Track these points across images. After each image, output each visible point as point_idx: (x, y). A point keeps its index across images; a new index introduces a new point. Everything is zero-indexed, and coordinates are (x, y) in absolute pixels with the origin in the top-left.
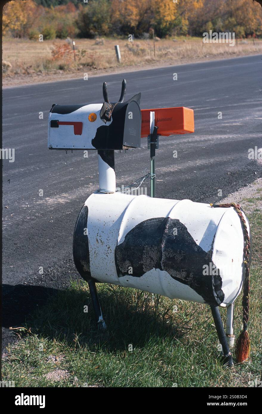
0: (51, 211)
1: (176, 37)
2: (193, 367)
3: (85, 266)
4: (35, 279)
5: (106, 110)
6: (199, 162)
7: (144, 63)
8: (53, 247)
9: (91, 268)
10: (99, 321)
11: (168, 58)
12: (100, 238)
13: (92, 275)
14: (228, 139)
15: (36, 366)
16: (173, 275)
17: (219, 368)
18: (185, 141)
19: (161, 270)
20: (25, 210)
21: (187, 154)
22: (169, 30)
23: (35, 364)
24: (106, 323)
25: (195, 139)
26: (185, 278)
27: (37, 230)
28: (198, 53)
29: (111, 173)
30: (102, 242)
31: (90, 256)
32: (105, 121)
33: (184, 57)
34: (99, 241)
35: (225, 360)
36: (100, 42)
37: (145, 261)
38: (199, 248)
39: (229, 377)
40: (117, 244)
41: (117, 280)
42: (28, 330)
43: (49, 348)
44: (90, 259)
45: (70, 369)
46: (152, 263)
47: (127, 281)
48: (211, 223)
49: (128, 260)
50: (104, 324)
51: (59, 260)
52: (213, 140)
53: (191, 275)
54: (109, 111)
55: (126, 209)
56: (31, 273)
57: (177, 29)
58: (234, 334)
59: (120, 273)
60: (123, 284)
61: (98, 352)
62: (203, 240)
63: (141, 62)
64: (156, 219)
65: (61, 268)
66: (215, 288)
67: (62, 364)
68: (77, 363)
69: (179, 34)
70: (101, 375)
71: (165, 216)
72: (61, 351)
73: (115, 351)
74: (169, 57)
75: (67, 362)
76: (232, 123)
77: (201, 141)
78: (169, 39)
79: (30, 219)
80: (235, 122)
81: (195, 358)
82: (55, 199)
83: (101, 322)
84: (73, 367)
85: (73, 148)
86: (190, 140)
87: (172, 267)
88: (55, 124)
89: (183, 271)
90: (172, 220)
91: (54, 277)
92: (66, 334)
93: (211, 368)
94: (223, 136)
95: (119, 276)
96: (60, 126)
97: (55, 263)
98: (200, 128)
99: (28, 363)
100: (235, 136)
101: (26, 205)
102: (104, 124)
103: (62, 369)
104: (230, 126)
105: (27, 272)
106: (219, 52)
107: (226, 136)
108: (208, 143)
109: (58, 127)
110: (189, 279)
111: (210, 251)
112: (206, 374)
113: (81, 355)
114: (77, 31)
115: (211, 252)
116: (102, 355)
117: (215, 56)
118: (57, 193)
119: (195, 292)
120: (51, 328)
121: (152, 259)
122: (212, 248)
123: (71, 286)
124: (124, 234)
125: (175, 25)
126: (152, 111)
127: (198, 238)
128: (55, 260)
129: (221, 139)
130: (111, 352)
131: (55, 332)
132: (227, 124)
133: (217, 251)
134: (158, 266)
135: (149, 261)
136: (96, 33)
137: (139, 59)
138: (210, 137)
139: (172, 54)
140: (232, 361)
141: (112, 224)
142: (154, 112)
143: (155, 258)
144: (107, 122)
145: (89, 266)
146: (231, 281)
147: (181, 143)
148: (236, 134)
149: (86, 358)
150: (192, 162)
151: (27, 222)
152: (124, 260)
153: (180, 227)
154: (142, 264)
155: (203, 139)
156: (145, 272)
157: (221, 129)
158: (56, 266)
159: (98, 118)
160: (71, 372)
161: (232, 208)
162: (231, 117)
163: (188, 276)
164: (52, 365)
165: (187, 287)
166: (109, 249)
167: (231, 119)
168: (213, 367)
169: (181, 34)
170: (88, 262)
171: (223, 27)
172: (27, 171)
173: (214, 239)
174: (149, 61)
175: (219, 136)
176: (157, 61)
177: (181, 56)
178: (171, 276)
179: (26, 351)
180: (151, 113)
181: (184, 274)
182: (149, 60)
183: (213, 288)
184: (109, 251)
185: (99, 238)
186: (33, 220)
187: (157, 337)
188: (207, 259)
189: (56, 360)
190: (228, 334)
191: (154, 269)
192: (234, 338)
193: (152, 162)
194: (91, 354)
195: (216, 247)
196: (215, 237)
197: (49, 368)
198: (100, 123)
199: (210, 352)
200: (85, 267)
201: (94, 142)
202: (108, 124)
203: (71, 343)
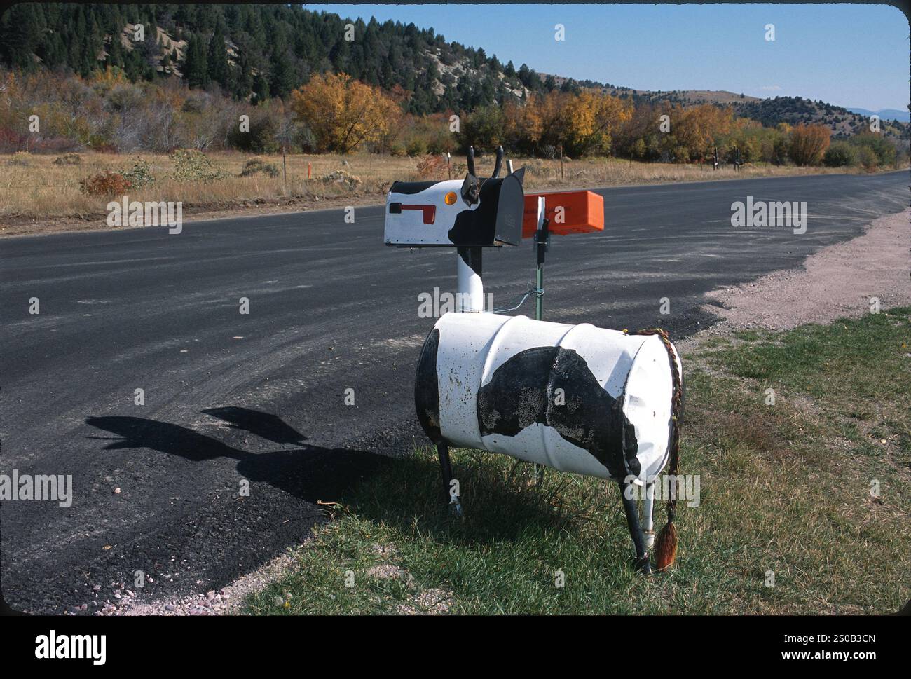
0: (394, 357)
1: (594, 158)
2: (589, 572)
3: (432, 418)
4: (362, 442)
5: (471, 187)
6: (616, 305)
7: (546, 185)
8: (393, 403)
9: (441, 422)
10: (452, 501)
11: (581, 181)
12: (456, 376)
13: (443, 432)
14: (660, 278)
15: (353, 557)
16: (563, 434)
17: (631, 575)
18: (598, 277)
19: (546, 425)
20: (357, 353)
21: (599, 294)
22: (584, 147)
23: (352, 554)
24: (461, 505)
25: (613, 276)
26: (582, 438)
27: (372, 379)
28: (624, 175)
29: (476, 281)
30: (458, 382)
31: (440, 403)
32: (470, 203)
33: (603, 180)
34: (454, 381)
35: (639, 564)
36: (487, 161)
37: (522, 411)
38: (604, 392)
39: (644, 588)
40: (481, 385)
41: (480, 441)
42: (345, 507)
43: (374, 535)
44: (440, 408)
45: (403, 565)
46: (533, 414)
47: (495, 442)
48: (624, 355)
49: (496, 410)
50: (458, 507)
51: (400, 420)
52: (638, 278)
53: (591, 434)
54: (475, 187)
55: (496, 334)
56: (357, 435)
57: (596, 147)
58: (654, 529)
59: (483, 430)
60: (489, 448)
61: (446, 544)
62: (610, 381)
63: (542, 184)
64: (540, 348)
65: (402, 430)
66: (627, 455)
67: (392, 556)
68: (415, 556)
69: (598, 155)
70: (449, 575)
71: (554, 345)
72: (393, 540)
73: (472, 544)
74: (582, 179)
75: (399, 554)
76: (667, 258)
77: (621, 279)
78: (584, 160)
79: (363, 365)
80: (672, 258)
81: (593, 559)
82: (401, 342)
83: (454, 504)
84: (407, 562)
85: (421, 243)
86: (605, 277)
87: (563, 421)
88: (396, 208)
89: (578, 427)
90: (564, 350)
91: (390, 441)
92: (401, 516)
93: (618, 573)
94: (653, 275)
95: (482, 435)
96: (402, 210)
97: (394, 424)
98: (620, 262)
99: (342, 552)
100: (670, 275)
101: (359, 347)
102: (468, 208)
103: (392, 565)
104: (664, 262)
105: (351, 434)
106: (653, 176)
107: (658, 275)
108: (632, 282)
109: (400, 212)
110: (588, 440)
111: (620, 397)
112: (609, 581)
113: (421, 547)
114: (457, 145)
115: (622, 399)
116: (453, 548)
117: (647, 181)
118: (406, 334)
119: (596, 460)
120: (379, 506)
121: (532, 408)
122: (624, 393)
123: (414, 455)
124: (491, 370)
125: (593, 142)
126: (542, 196)
127: (603, 377)
128: (394, 420)
129: (650, 277)
130: (467, 545)
131: (384, 512)
132: (660, 260)
133: (631, 397)
134: (541, 419)
135: (527, 411)
136: (483, 149)
137: (540, 181)
138: (634, 275)
139: (587, 176)
140: (650, 566)
141: (474, 356)
142: (544, 198)
143: (537, 407)
144: (472, 205)
145: (439, 419)
146: (651, 445)
147: (592, 280)
148: (673, 272)
149: (428, 552)
150: (607, 305)
151: (358, 368)
152: (490, 410)
153: (576, 362)
154: (518, 416)
155: (624, 276)
156: (522, 429)
157: (651, 266)
158: (395, 428)
159: (459, 198)
160: (405, 569)
161: (657, 336)
162: (667, 251)
163: (586, 435)
164: (378, 557)
165: (585, 452)
166: (469, 393)
167: (666, 253)
168: (620, 572)
169: (601, 153)
170: (437, 412)
171: (659, 147)
172: (366, 306)
173: (627, 379)
174: (553, 184)
175: (648, 274)
176: (566, 184)
177: (599, 179)
178: (561, 434)
179: (340, 536)
180: (540, 199)
181: (580, 432)
182: (554, 182)
183: (624, 454)
184: (469, 396)
185: (453, 376)
186: (367, 366)
187: (537, 525)
188: (615, 408)
189: (384, 551)
190: (645, 530)
191: (535, 423)
192: (653, 536)
193: (539, 271)
194: (436, 545)
195: (630, 390)
196: (628, 375)
197: (373, 561)
198: (461, 206)
199: (616, 552)
200: (433, 420)
201: (452, 234)
202: (474, 207)
203: (406, 529)
